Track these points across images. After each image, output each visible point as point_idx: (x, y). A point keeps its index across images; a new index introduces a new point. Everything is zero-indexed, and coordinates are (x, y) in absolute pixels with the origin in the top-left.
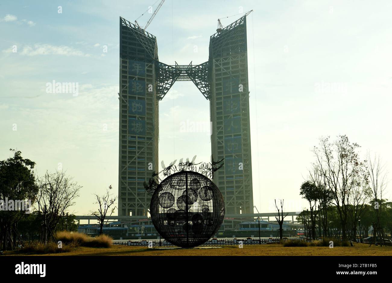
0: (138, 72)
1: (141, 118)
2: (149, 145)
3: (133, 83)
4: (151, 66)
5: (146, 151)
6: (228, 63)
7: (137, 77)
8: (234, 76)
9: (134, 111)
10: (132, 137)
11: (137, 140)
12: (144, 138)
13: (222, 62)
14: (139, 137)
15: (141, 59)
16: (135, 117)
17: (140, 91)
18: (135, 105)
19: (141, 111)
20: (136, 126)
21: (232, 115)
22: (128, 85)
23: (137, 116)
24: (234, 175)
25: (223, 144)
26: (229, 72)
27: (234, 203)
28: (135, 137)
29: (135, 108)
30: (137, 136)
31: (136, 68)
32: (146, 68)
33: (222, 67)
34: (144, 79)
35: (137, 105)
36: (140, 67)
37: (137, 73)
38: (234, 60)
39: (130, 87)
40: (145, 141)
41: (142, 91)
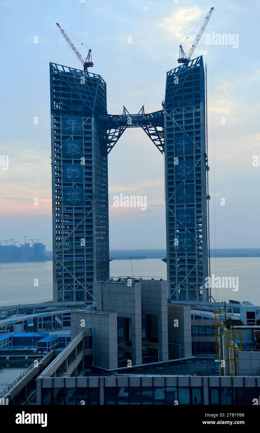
0: (73, 130)
1: (77, 184)
2: (88, 217)
3: (67, 144)
4: (90, 121)
5: (85, 224)
6: (181, 116)
7: (72, 136)
8: (187, 133)
9: (69, 177)
10: (68, 208)
11: (74, 211)
12: (82, 208)
13: (174, 114)
14: (76, 208)
15: (76, 113)
16: (71, 185)
17: (76, 153)
18: (70, 171)
19: (78, 177)
20: (72, 196)
21: (184, 181)
22: (61, 147)
23: (74, 183)
24: (186, 253)
25: (175, 215)
26: (182, 127)
27: (185, 285)
28: (72, 208)
29: (70, 175)
30: (74, 207)
31: (71, 125)
32: (84, 123)
33: (173, 120)
34: (82, 138)
35: (73, 170)
36: (76, 123)
37: (73, 132)
38: (189, 112)
39: (64, 149)
40: (84, 211)
41: (79, 153)
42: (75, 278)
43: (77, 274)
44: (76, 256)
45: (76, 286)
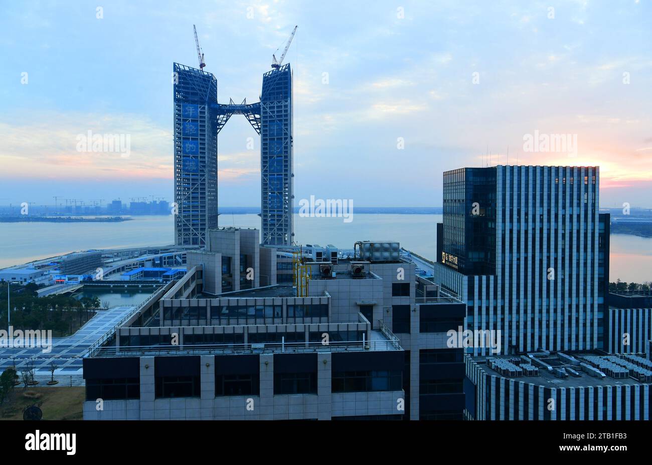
0: (191, 114)
1: (194, 157)
2: (202, 181)
3: (186, 126)
4: (204, 108)
5: (199, 187)
6: (273, 107)
7: (190, 119)
8: (278, 120)
9: (187, 151)
10: (186, 175)
11: (191, 177)
12: (197, 175)
13: (268, 106)
14: (192, 175)
15: (194, 102)
16: (189, 157)
17: (193, 132)
18: (189, 146)
19: (194, 150)
20: (189, 165)
21: (275, 156)
22: (181, 127)
23: (191, 156)
24: (276, 210)
25: (268, 182)
26: (274, 116)
27: (275, 233)
28: (189, 175)
29: (188, 149)
30: (191, 174)
31: (190, 111)
32: (199, 110)
33: (268, 110)
34: (198, 121)
35: (191, 146)
36: (194, 110)
37: (190, 116)
38: (279, 104)
39: (184, 129)
40: (199, 177)
41: (195, 132)
42: (191, 228)
43: (193, 225)
44: (192, 211)
45: (192, 234)
